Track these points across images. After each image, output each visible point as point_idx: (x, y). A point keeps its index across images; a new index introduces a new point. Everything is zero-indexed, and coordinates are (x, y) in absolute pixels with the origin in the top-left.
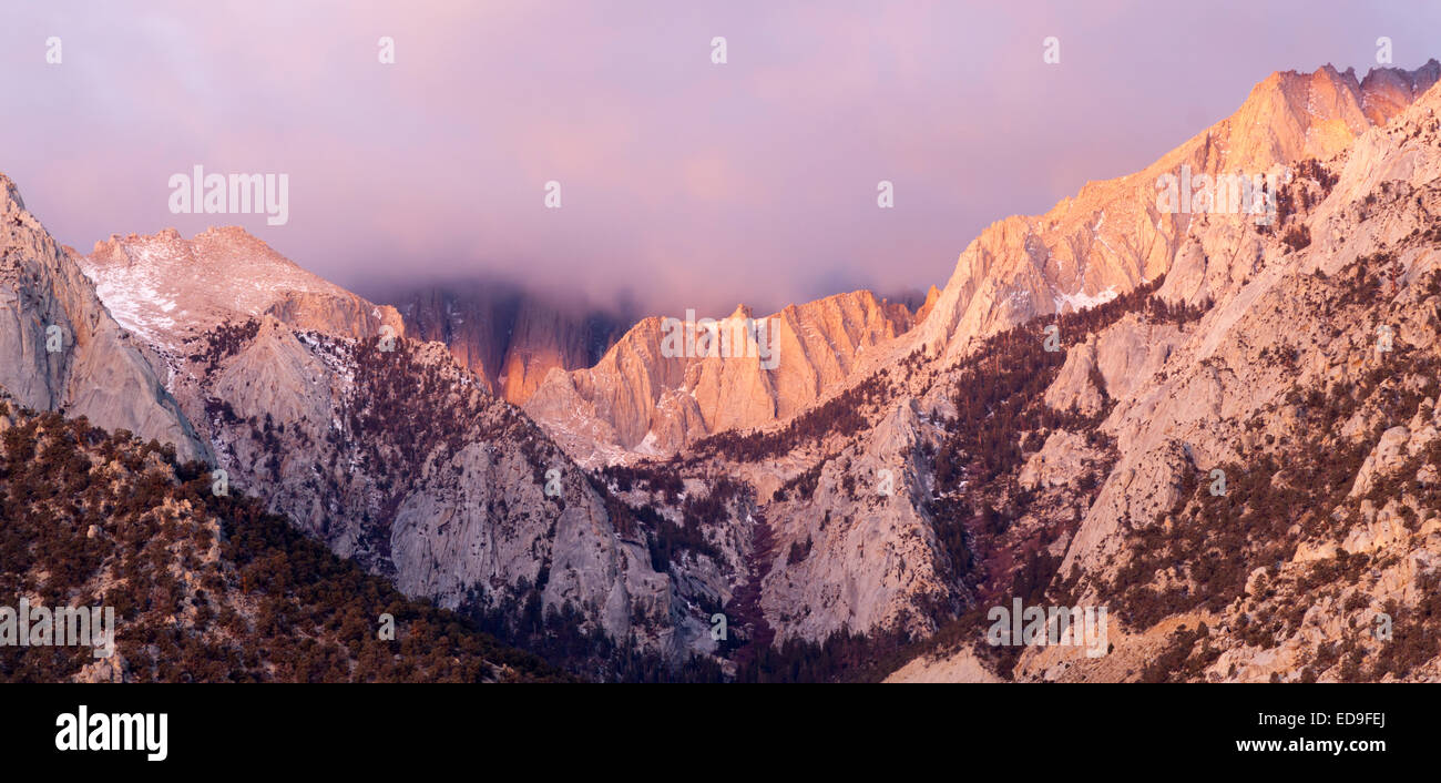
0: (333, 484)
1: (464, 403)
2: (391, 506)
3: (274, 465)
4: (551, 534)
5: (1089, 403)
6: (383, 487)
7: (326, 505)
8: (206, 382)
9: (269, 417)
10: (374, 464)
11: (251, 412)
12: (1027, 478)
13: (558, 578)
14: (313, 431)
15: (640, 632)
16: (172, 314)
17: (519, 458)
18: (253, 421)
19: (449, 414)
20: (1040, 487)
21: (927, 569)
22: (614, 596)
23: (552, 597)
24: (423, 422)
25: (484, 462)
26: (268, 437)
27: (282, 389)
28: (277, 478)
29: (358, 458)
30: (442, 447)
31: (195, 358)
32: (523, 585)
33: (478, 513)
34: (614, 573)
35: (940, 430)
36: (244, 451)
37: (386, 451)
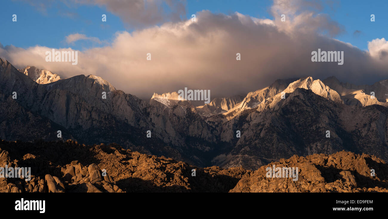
0: (184, 122)
1: (196, 116)
2: (189, 125)
3: (179, 121)
4: (202, 130)
5: (250, 120)
6: (189, 123)
7: (183, 125)
8: (173, 112)
9: (179, 116)
10: (188, 121)
11: (177, 115)
12: (243, 127)
13: (203, 135)
14: (183, 118)
15: (209, 140)
16: (170, 103)
17: (200, 123)
18: (177, 116)
19: (194, 117)
20: (244, 128)
21: (233, 136)
22: (207, 137)
23: (202, 137)
24: (192, 117)
25: (197, 123)
26: (178, 118)
27: (180, 113)
28: (179, 122)
29: (186, 120)
30: (194, 120)
31: (172, 109)
32: (200, 135)
33: (196, 127)
34: (207, 135)
35: (237, 121)
36: (176, 119)
37: (189, 120)
